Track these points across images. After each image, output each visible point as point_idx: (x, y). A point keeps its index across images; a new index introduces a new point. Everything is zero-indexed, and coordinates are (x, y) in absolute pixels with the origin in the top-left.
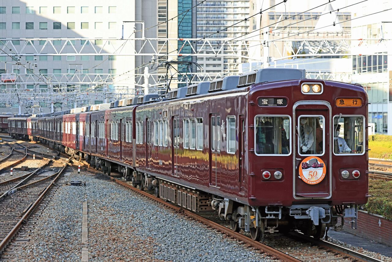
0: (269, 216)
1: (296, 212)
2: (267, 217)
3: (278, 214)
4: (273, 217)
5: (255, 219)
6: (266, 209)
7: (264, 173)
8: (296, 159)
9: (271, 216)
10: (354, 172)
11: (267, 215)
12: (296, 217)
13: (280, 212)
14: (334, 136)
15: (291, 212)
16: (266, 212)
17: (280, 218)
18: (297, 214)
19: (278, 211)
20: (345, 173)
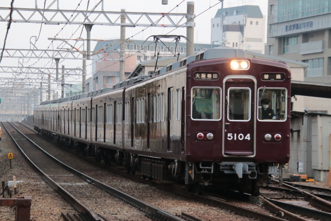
0: (203, 170)
1: (226, 168)
2: (202, 172)
3: (211, 169)
4: (206, 172)
5: (192, 173)
6: (201, 165)
7: (198, 134)
8: (225, 124)
9: (205, 170)
10: (275, 136)
11: (201, 170)
12: (226, 172)
13: (212, 168)
14: (259, 105)
15: (221, 167)
16: (201, 167)
17: (212, 172)
18: (227, 170)
19: (211, 167)
20: (268, 136)
